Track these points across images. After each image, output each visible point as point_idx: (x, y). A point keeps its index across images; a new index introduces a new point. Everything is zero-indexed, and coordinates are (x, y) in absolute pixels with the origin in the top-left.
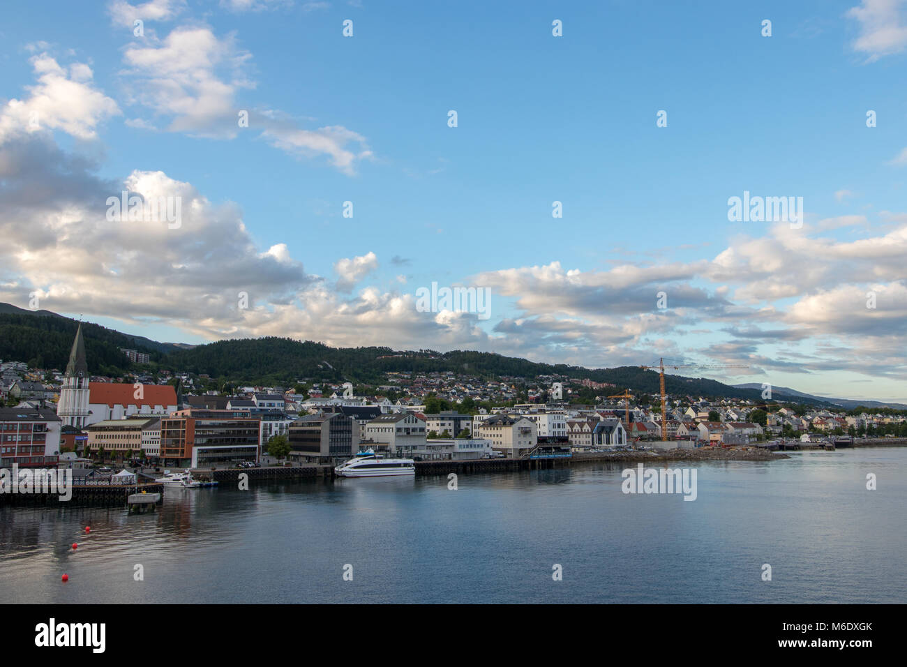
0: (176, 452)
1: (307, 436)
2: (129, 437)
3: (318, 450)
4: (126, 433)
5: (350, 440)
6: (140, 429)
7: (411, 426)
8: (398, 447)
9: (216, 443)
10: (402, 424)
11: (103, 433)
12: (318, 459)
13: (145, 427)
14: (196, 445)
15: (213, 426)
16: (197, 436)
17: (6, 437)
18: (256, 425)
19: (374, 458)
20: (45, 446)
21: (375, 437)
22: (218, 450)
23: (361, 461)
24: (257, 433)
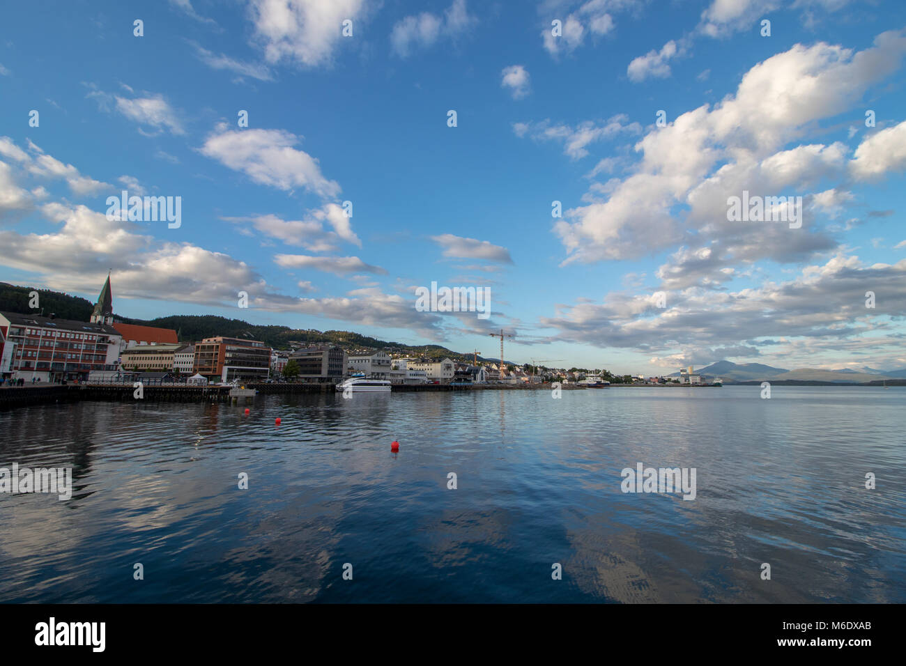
0: (209, 370)
1: (307, 363)
2: (162, 358)
3: (320, 373)
4: (159, 355)
5: (342, 366)
6: (172, 353)
7: (381, 358)
8: (373, 373)
9: (240, 365)
10: (375, 357)
11: (136, 356)
12: (317, 380)
13: (178, 350)
14: (225, 365)
15: (239, 351)
16: (227, 358)
17: (72, 345)
18: (269, 353)
19: (365, 379)
20: (106, 356)
21: (355, 366)
22: (242, 370)
23: (356, 381)
24: (268, 360)
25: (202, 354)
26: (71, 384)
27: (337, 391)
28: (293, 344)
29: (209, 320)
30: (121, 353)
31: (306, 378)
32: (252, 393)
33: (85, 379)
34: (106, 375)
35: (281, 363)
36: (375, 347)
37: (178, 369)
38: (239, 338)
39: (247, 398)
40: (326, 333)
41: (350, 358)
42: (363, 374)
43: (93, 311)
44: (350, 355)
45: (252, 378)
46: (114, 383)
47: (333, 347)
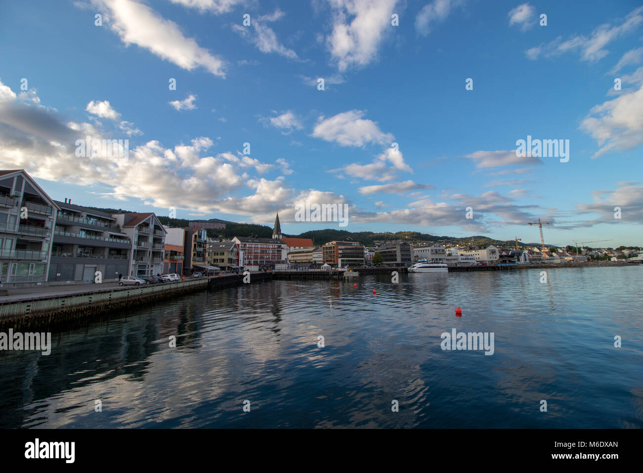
0: (331, 261)
1: (386, 254)
2: (307, 256)
3: (396, 260)
4: (305, 254)
5: (410, 255)
6: (311, 252)
7: (438, 248)
8: (433, 259)
9: (347, 257)
10: (433, 247)
11: (295, 255)
12: (395, 265)
13: (314, 251)
14: (340, 258)
15: (346, 249)
16: (340, 254)
17: (266, 251)
18: (363, 249)
19: (428, 263)
20: (281, 256)
21: (420, 254)
22: (349, 261)
23: (422, 265)
24: (363, 253)
25: (327, 252)
26: (268, 271)
27: (409, 272)
28: (377, 242)
29: (327, 231)
30: (288, 254)
31: (387, 264)
32: (356, 274)
33: (274, 268)
34: (283, 266)
35: (371, 255)
36: (432, 241)
37: (315, 261)
38: (344, 241)
39: (354, 277)
40: (396, 234)
41: (415, 249)
42: (426, 260)
43: (273, 233)
44: (415, 247)
45: (354, 265)
46: (286, 270)
47: (402, 242)
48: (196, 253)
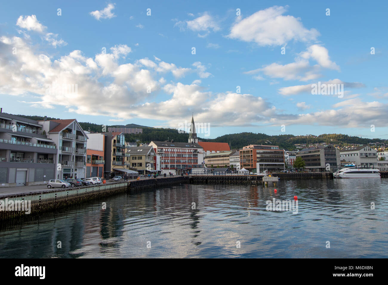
0: (249, 165)
1: (309, 158)
2: (223, 160)
3: (320, 165)
4: (222, 158)
5: (336, 159)
6: (228, 156)
7: (368, 152)
8: (362, 164)
9: (266, 161)
10: (362, 151)
11: (211, 159)
12: (318, 170)
13: (231, 155)
14: (258, 162)
15: (264, 153)
16: (258, 158)
17: (182, 155)
18: (282, 153)
19: (356, 168)
20: (197, 160)
21: (347, 158)
22: (268, 165)
23: (349, 170)
24: (283, 157)
25: (244, 156)
26: (185, 175)
27: (335, 178)
28: (298, 146)
29: (244, 135)
30: (204, 158)
31: (310, 169)
32: (276, 179)
33: (190, 173)
34: (199, 170)
35: (291, 159)
36: (361, 144)
37: (232, 165)
38: (263, 145)
39: (273, 182)
40: (320, 136)
41: (341, 153)
42: (354, 165)
43: (189, 137)
44: (341, 151)
45: (274, 170)
46: (203, 175)
47: (327, 146)
48: (115, 157)
